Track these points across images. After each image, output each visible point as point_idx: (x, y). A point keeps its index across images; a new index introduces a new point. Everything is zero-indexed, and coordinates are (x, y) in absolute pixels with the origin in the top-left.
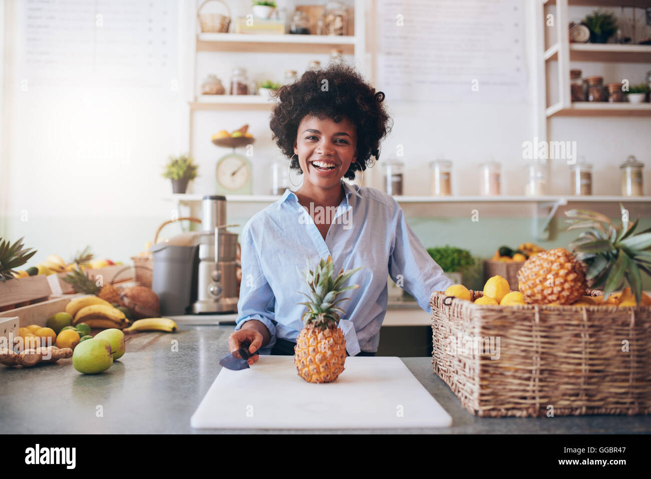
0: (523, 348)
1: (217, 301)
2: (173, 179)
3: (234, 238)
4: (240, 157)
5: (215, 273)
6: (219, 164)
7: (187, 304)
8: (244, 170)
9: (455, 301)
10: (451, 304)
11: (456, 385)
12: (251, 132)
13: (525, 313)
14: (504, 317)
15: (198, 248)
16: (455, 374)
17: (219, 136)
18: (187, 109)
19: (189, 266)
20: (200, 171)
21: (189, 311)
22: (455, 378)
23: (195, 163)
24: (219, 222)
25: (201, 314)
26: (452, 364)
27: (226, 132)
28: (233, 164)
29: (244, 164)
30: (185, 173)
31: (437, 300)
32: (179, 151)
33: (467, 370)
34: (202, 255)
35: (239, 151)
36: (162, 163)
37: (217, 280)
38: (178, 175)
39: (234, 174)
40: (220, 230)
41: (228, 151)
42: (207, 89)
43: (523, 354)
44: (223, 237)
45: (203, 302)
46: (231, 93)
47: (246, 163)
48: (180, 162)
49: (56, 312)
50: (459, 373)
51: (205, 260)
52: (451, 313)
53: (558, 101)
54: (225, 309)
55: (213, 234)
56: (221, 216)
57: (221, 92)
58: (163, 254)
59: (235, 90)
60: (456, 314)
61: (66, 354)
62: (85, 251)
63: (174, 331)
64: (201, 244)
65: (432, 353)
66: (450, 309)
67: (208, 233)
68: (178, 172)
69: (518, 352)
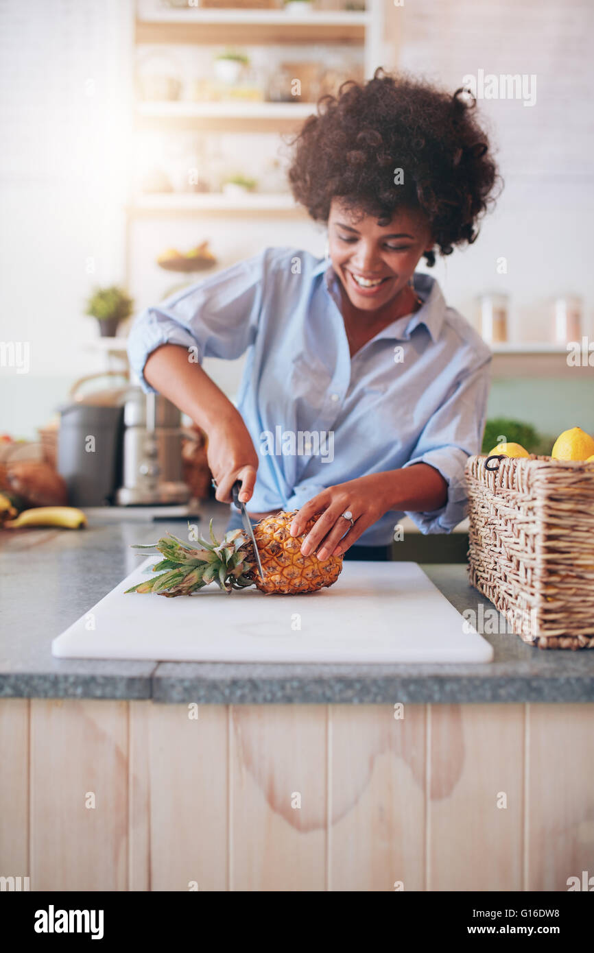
1: (152, 487)
2: (100, 319)
5: (149, 446)
7: (107, 491)
9: (503, 462)
10: (497, 469)
11: (504, 599)
15: (123, 409)
16: (502, 582)
17: (167, 255)
18: (121, 218)
19: (111, 437)
20: (137, 307)
21: (112, 501)
22: (503, 587)
23: (130, 294)
25: (128, 506)
26: (497, 567)
30: (115, 310)
31: (477, 467)
33: (522, 572)
34: (130, 417)
35: (196, 277)
37: (153, 456)
38: (107, 311)
41: (180, 277)
45: (131, 489)
48: (108, 295)
50: (508, 579)
51: (133, 426)
52: (498, 484)
54: (165, 499)
57: (169, 189)
58: (73, 418)
59: (191, 188)
60: (505, 484)
63: (81, 527)
64: (127, 403)
65: (468, 554)
66: (495, 477)
68: (106, 308)
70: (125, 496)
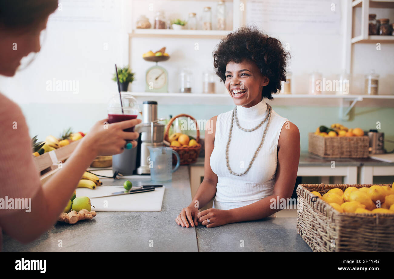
3: (162, 128)
4: (161, 68)
6: (147, 73)
7: (133, 169)
8: (163, 76)
12: (167, 52)
15: (141, 135)
17: (148, 55)
18: (127, 37)
20: (136, 77)
21: (135, 173)
23: (132, 72)
24: (153, 119)
25: (143, 174)
27: (151, 52)
28: (157, 72)
29: (163, 73)
30: (126, 78)
32: (123, 64)
34: (143, 138)
35: (160, 64)
38: (122, 79)
39: (157, 79)
40: (154, 123)
41: (153, 64)
42: (140, 25)
44: (156, 128)
45: (143, 167)
46: (155, 28)
47: (164, 72)
48: (123, 71)
51: (144, 141)
55: (150, 126)
56: (154, 115)
57: (148, 27)
59: (157, 26)
64: (142, 132)
67: (146, 125)
70: (140, 170)
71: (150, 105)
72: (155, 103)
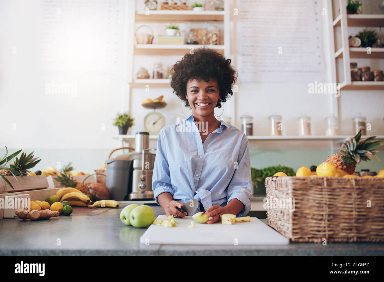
0: (317, 202)
1: (143, 192)
2: (119, 126)
3: (153, 156)
4: (158, 114)
5: (142, 176)
6: (146, 118)
7: (125, 194)
8: (160, 121)
9: (278, 178)
10: (276, 181)
11: (280, 227)
12: (164, 100)
13: (318, 181)
14: (306, 183)
15: (132, 162)
16: (279, 221)
17: (146, 102)
18: (128, 87)
19: (127, 172)
20: (135, 122)
21: (127, 198)
22: (279, 223)
23: (132, 117)
24: (145, 147)
25: (134, 200)
26: (277, 216)
27: (150, 100)
28: (154, 118)
29: (160, 118)
30: (126, 123)
31: (269, 181)
32: (123, 110)
33: (285, 217)
34: (135, 165)
35: (157, 110)
36: (113, 116)
37: (143, 180)
38: (122, 124)
39: (154, 124)
40: (145, 151)
41: (151, 111)
42: (140, 76)
43: (317, 205)
44: (147, 156)
45: (135, 193)
46: (153, 78)
47: (161, 117)
48: (124, 117)
49: (51, 195)
50: (281, 220)
51: (137, 168)
52: (276, 186)
53: (344, 81)
54: (148, 197)
55: (142, 154)
56: (146, 143)
57: (148, 77)
58: (112, 165)
59: (155, 76)
60: (279, 186)
61: (55, 214)
62: (68, 165)
63: (118, 207)
64: (134, 159)
65: (267, 214)
66: (275, 184)
67: (139, 153)
68: (122, 122)
69: (314, 204)
70: (132, 196)
71: (142, 135)
72: (147, 134)
